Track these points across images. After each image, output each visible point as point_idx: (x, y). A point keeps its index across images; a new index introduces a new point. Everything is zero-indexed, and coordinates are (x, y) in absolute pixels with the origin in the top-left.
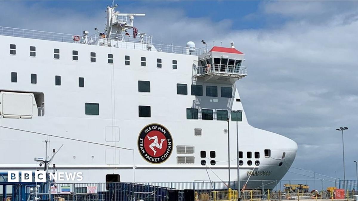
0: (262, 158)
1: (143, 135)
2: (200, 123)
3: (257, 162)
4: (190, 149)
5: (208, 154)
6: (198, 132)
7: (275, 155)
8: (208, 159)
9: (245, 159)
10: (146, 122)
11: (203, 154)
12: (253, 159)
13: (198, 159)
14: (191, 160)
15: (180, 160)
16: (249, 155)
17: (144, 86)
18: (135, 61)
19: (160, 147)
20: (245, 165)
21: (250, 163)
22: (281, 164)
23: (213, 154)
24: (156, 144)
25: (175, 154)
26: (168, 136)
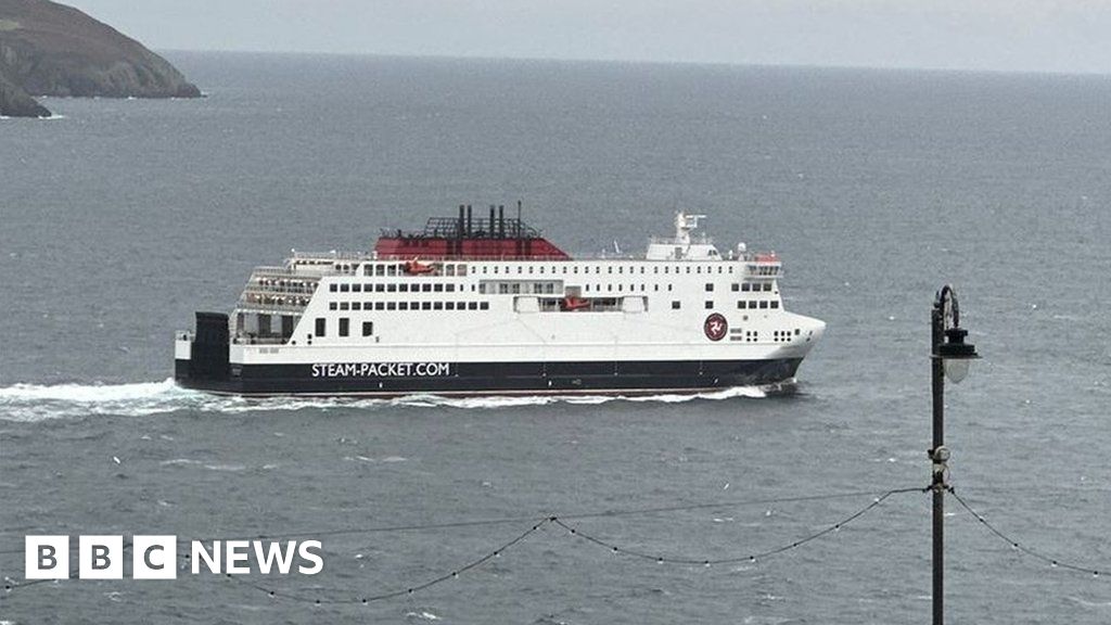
0: (793, 336)
1: (708, 321)
2: (747, 311)
3: (789, 340)
4: (739, 331)
5: (752, 334)
6: (746, 318)
7: (804, 333)
8: (752, 337)
9: (780, 337)
10: (711, 311)
11: (749, 334)
12: (786, 337)
13: (745, 337)
14: (740, 338)
15: (733, 338)
16: (783, 334)
17: (709, 288)
18: (704, 269)
19: (719, 329)
20: (780, 341)
21: (783, 340)
22: (808, 340)
23: (756, 334)
24: (716, 327)
25: (729, 335)
26: (724, 321)
